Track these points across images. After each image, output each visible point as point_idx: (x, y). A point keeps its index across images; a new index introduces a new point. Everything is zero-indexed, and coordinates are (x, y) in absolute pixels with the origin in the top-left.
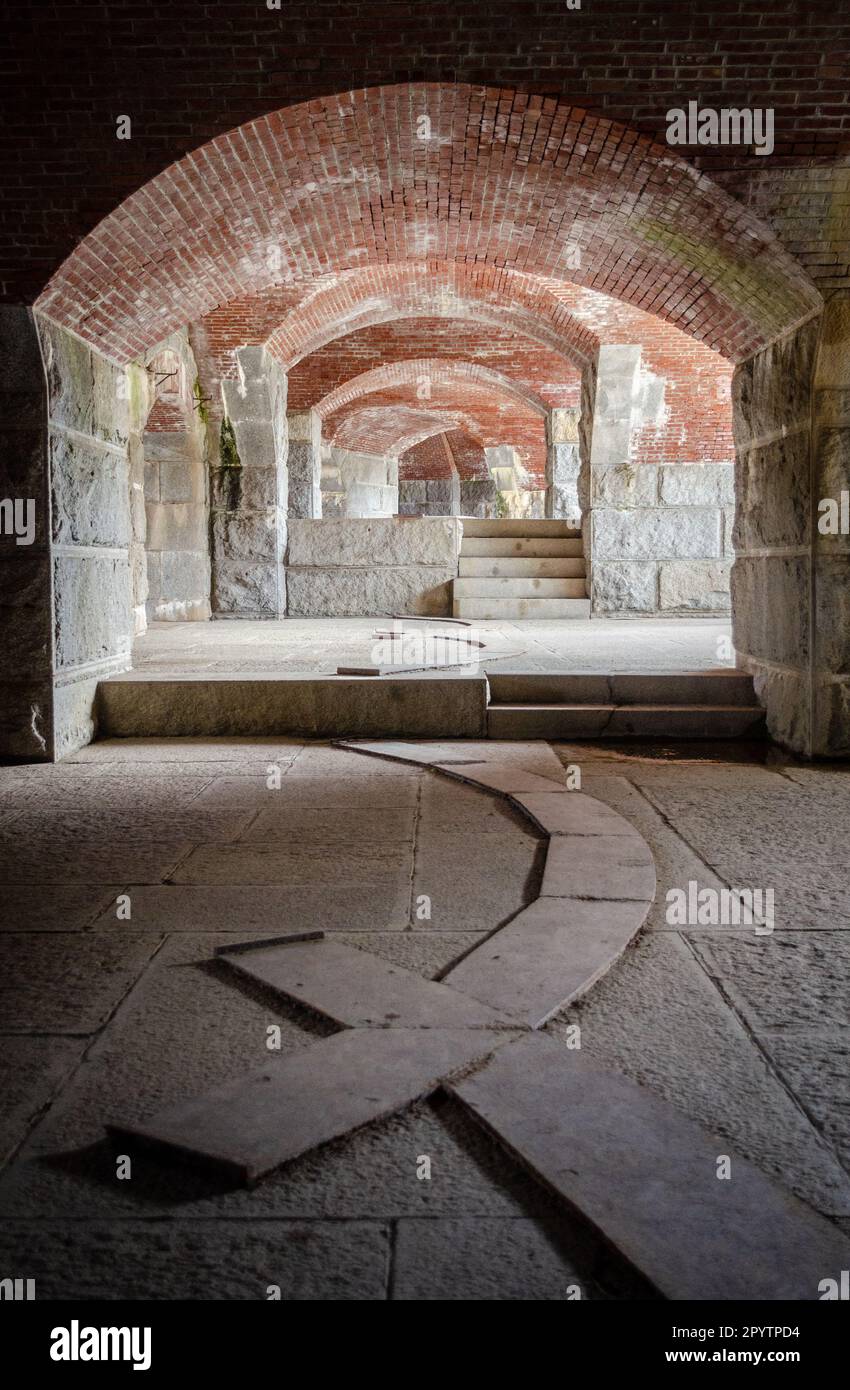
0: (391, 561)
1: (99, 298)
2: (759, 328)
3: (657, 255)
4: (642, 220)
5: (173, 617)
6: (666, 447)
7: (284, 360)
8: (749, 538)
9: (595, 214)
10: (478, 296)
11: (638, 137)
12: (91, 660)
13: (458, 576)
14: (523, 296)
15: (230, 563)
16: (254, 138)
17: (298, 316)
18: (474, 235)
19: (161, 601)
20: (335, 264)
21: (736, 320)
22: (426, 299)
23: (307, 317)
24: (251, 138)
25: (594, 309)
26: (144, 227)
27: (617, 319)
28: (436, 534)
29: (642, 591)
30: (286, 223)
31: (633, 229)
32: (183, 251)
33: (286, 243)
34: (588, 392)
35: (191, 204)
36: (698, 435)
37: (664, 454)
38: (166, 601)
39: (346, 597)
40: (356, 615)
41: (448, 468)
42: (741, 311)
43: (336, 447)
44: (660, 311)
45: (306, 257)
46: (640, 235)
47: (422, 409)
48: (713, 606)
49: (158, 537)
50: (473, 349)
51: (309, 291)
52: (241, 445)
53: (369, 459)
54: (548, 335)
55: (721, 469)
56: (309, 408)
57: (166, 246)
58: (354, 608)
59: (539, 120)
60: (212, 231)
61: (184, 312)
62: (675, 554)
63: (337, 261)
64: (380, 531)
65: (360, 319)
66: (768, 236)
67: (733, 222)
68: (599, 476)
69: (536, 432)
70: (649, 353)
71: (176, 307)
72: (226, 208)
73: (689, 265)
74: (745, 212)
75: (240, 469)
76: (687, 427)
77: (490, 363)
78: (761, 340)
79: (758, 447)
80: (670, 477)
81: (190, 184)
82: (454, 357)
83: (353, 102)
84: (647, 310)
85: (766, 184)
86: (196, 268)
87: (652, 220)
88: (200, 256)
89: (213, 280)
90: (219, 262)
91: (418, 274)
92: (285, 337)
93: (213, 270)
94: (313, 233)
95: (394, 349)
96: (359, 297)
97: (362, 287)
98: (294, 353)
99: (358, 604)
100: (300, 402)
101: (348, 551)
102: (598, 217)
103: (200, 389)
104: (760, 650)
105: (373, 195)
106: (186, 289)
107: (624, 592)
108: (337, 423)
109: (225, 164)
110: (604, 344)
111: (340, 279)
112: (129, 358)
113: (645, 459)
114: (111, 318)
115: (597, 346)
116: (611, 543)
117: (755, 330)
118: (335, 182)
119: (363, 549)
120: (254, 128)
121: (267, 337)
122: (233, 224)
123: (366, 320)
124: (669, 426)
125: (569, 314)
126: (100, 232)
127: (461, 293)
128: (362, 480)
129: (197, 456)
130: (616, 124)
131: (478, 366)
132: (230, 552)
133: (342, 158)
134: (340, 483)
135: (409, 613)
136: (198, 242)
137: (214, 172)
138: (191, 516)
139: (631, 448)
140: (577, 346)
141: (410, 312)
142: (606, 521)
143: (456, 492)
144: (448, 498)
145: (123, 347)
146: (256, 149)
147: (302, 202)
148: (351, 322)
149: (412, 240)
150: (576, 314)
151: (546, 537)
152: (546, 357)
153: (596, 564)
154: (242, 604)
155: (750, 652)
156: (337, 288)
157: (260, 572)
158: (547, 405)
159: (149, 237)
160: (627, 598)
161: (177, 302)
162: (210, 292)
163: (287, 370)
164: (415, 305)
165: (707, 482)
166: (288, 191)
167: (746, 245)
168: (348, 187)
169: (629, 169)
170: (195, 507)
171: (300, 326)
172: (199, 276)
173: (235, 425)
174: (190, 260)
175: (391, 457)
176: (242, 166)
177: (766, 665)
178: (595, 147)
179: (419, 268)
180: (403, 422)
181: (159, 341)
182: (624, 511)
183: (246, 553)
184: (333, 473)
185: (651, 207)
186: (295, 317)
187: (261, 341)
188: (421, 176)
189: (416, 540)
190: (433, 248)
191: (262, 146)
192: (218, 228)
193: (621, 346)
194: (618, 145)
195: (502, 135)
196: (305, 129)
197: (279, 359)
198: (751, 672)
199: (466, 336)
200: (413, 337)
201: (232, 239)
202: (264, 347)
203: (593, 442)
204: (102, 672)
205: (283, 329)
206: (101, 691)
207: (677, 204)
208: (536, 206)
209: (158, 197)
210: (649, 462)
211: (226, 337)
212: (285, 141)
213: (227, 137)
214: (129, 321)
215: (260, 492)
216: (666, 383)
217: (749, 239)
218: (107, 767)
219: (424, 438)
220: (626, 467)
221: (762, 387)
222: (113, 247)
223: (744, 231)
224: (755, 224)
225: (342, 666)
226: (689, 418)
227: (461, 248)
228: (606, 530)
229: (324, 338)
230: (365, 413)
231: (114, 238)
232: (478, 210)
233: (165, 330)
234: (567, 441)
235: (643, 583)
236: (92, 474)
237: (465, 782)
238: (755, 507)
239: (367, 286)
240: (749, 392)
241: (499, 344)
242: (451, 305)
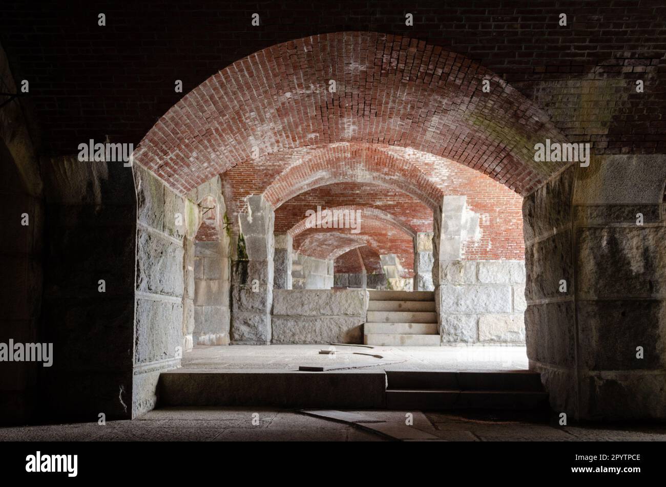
0: (329, 313)
1: (169, 155)
2: (538, 174)
3: (480, 135)
4: (472, 113)
5: (209, 343)
6: (480, 252)
7: (273, 204)
8: (535, 293)
9: (445, 111)
10: (378, 170)
11: (471, 62)
12: (156, 360)
13: (367, 322)
14: (402, 170)
15: (241, 313)
16: (256, 62)
17: (281, 179)
18: (377, 126)
19: (202, 334)
20: (301, 143)
21: (524, 171)
22: (350, 172)
23: (286, 180)
24: (255, 63)
25: (440, 176)
26: (194, 114)
27: (453, 182)
28: (354, 298)
29: (469, 331)
30: (274, 117)
31: (467, 119)
32: (217, 130)
33: (274, 128)
34: (437, 221)
35: (221, 102)
36: (498, 245)
37: (480, 255)
38: (205, 334)
39: (305, 333)
40: (310, 343)
41: (360, 267)
42: (527, 165)
43: (300, 254)
44: (481, 168)
45: (285, 138)
46: (471, 123)
47: (347, 234)
48: (509, 340)
49: (202, 297)
50: (374, 201)
51: (286, 166)
52: (249, 249)
53: (318, 261)
54: (415, 191)
55: (511, 264)
56: (286, 231)
57: (207, 126)
58: (309, 339)
59: (415, 54)
60: (233, 119)
61: (217, 166)
62: (487, 310)
63: (302, 140)
64: (324, 297)
65: (314, 182)
66: (545, 119)
67: (524, 112)
68: (444, 267)
69: (408, 247)
70: (470, 200)
71: (212, 164)
72: (241, 106)
73: (498, 139)
74: (532, 105)
75: (248, 261)
76: (491, 241)
77: (384, 208)
78: (539, 182)
79: (539, 241)
80: (483, 268)
81: (221, 89)
82: (364, 205)
83: (312, 43)
84: (473, 168)
85: (544, 89)
86: (224, 141)
87: (478, 113)
88: (226, 134)
89: (233, 149)
90: (237, 138)
91: (345, 158)
92: (274, 191)
93: (233, 142)
94: (289, 123)
95: (332, 200)
96: (314, 170)
97: (315, 165)
98: (278, 200)
99: (311, 337)
100: (281, 229)
101: (306, 307)
102: (447, 113)
103: (227, 218)
104: (544, 358)
105: (322, 101)
106: (218, 153)
107: (459, 331)
108: (301, 241)
109: (240, 79)
110: (446, 195)
111: (304, 160)
112: (186, 192)
113: (469, 258)
114: (175, 167)
115: (442, 196)
116: (451, 304)
117: (536, 176)
118: (301, 92)
119: (314, 306)
120: (257, 57)
121: (264, 191)
122: (245, 116)
123: (317, 183)
124: (482, 240)
125: (427, 179)
126: (169, 115)
127: (369, 169)
128: (314, 272)
129: (224, 254)
130: (459, 55)
131: (377, 210)
132: (241, 307)
133: (305, 77)
134: (302, 273)
135: (339, 342)
136: (225, 125)
137: (234, 83)
138: (220, 287)
139: (461, 252)
140: (431, 197)
141: (341, 179)
142: (448, 292)
143: (365, 280)
144: (360, 283)
145: (182, 185)
146: (258, 70)
147: (283, 104)
148: (309, 184)
149: (344, 129)
150: (430, 179)
151: (415, 301)
152: (413, 205)
153: (443, 316)
154: (247, 336)
155: (538, 360)
156: (302, 165)
157: (257, 318)
158: (414, 231)
159: (197, 120)
160: (461, 334)
161: (213, 160)
162: (232, 156)
163: (275, 209)
164: (343, 175)
165: (503, 271)
166: (275, 97)
167: (532, 125)
168: (309, 96)
169: (465, 83)
170: (223, 282)
171: (282, 185)
172: (226, 146)
173: (245, 237)
174: (221, 136)
175: (330, 260)
176: (250, 80)
177: (548, 367)
178: (446, 70)
179: (346, 154)
180: (336, 241)
181: (203, 182)
182: (458, 286)
183: (250, 308)
184: (298, 268)
185: (478, 105)
186: (279, 180)
187: (261, 193)
188: (349, 90)
189: (344, 302)
190: (355, 133)
191: (261, 69)
192: (236, 117)
193: (455, 196)
194: (460, 68)
195: (394, 64)
196: (285, 59)
197: (270, 203)
198: (539, 371)
199: (370, 194)
200: (342, 194)
201: (244, 124)
202: (262, 196)
203: (440, 248)
204: (163, 367)
205: (273, 187)
206: (162, 377)
207: (492, 103)
208: (412, 108)
209: (203, 96)
210: (471, 259)
211: (242, 190)
212: (274, 66)
213: (241, 61)
214: (186, 170)
215: (258, 274)
216: (480, 217)
217: (534, 121)
218: (162, 422)
219: (347, 250)
220: (459, 262)
221: (541, 208)
222: (177, 124)
223: (531, 117)
224: (537, 112)
225: (301, 366)
226: (493, 236)
227: (370, 134)
228: (448, 297)
229: (295, 193)
230: (316, 236)
231: (177, 119)
232: (380, 111)
233: (207, 176)
234: (425, 250)
235: (469, 326)
236: (162, 253)
237: (375, 433)
238: (538, 276)
239: (318, 164)
240: (533, 211)
241: (388, 198)
242: (363, 176)
